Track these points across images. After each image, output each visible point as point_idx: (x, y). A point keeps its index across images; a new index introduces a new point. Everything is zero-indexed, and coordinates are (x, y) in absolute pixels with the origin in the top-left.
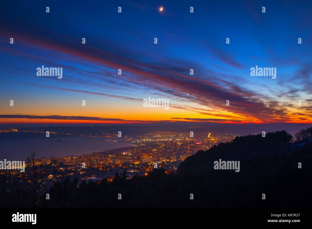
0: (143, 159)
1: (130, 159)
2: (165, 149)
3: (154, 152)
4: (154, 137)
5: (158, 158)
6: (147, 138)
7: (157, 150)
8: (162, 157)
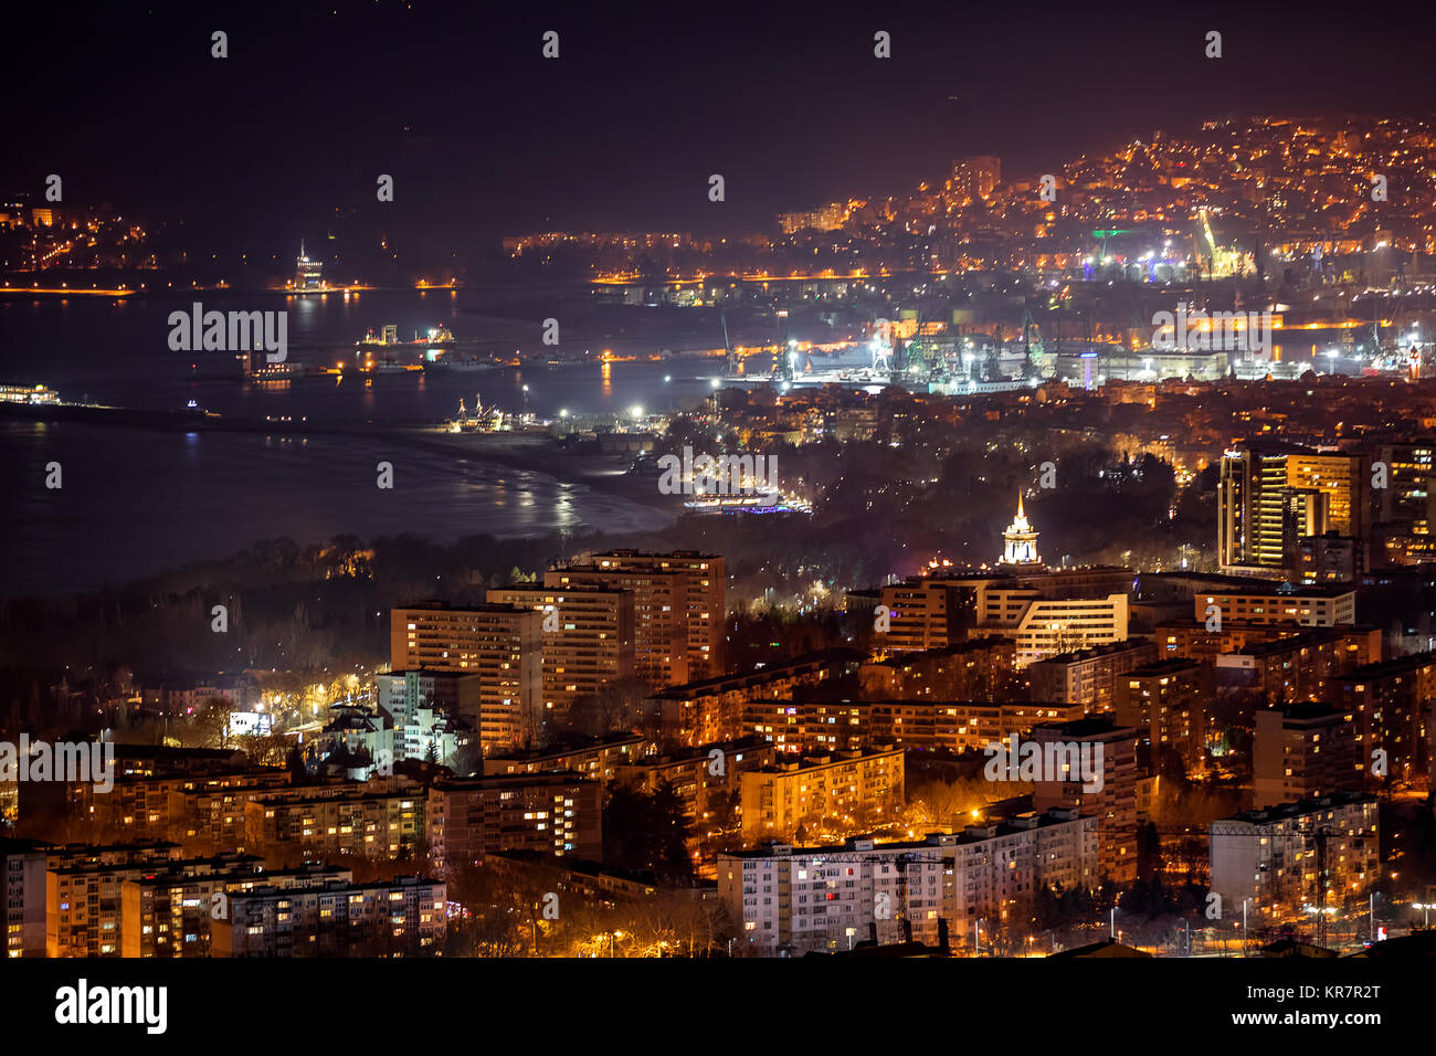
0: (763, 872)
1: (409, 869)
2: (1343, 610)
3: (1053, 668)
4: (1057, 290)
5: (1147, 837)
6: (856, 316)
7: (1120, 633)
8: (1276, 814)
